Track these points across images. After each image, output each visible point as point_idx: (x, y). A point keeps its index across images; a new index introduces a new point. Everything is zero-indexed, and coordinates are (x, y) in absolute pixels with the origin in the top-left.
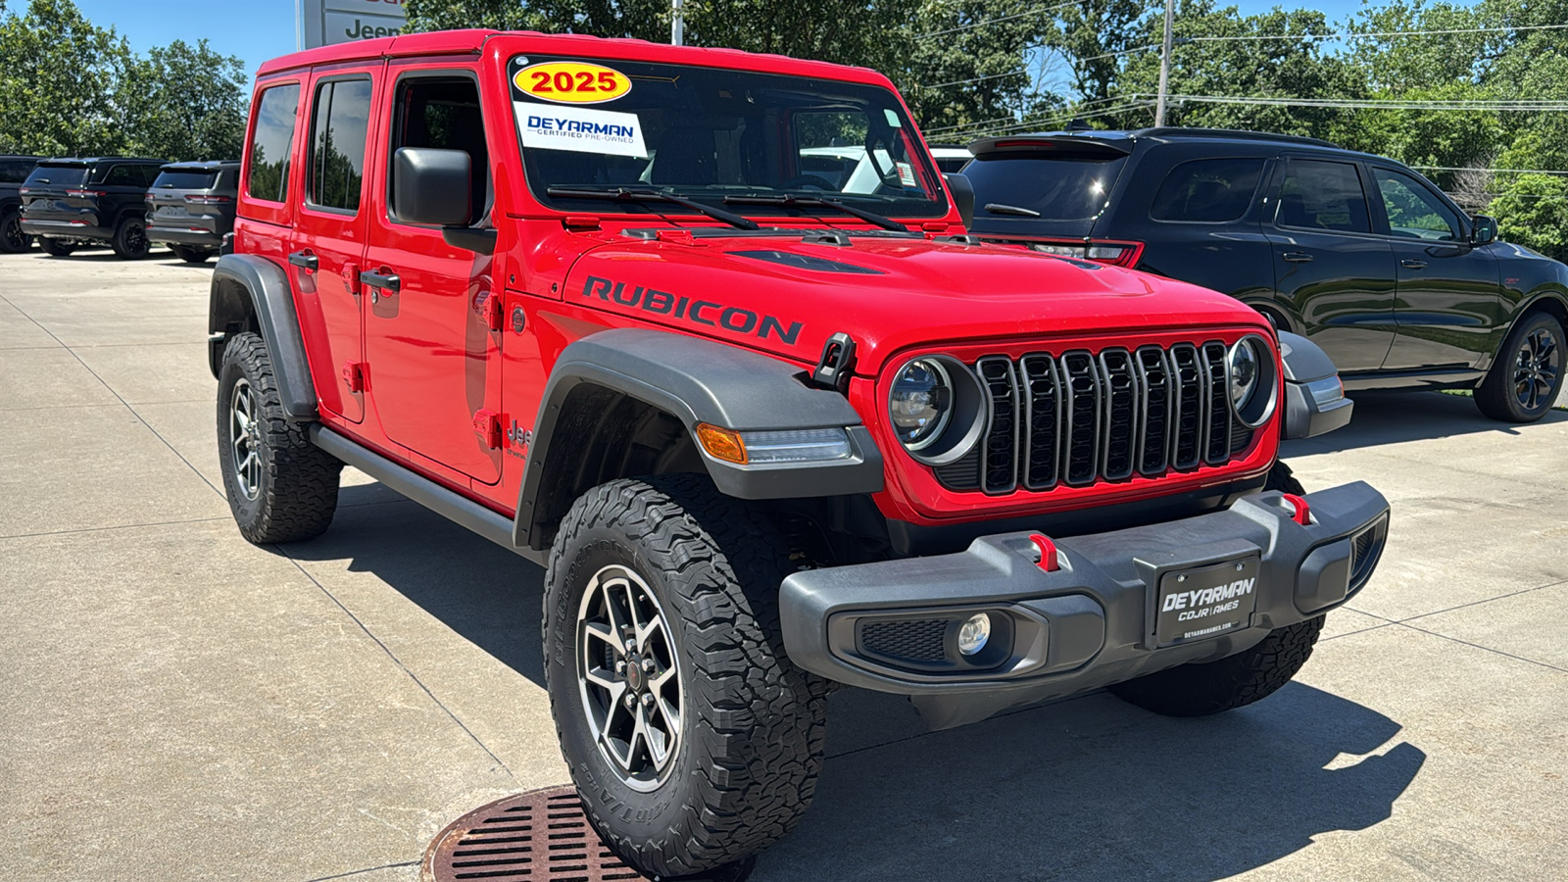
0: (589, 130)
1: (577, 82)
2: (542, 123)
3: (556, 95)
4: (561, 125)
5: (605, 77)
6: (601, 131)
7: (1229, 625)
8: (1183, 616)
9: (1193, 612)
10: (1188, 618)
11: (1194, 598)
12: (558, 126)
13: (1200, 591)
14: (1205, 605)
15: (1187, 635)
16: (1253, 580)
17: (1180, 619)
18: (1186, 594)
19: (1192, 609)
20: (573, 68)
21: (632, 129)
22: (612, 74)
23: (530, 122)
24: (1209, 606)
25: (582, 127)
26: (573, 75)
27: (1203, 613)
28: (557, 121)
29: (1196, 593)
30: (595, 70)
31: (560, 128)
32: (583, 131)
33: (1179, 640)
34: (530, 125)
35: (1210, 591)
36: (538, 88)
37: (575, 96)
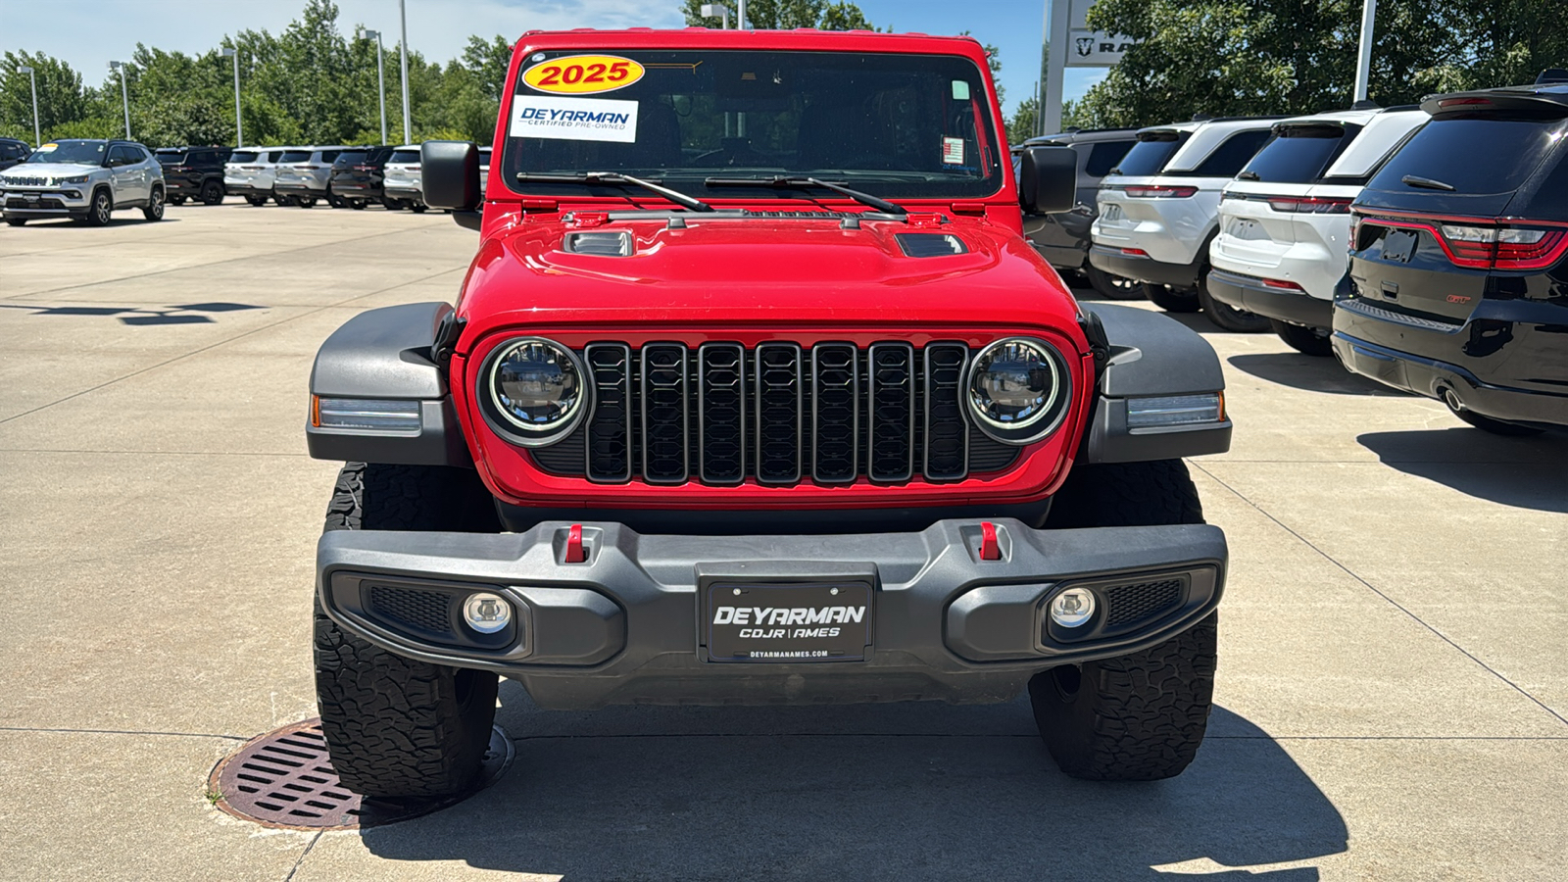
0: (581, 118)
1: (587, 74)
2: (537, 114)
3: (562, 87)
4: (554, 114)
5: (619, 67)
6: (593, 119)
7: (825, 653)
8: (745, 633)
9: (761, 631)
10: (754, 636)
11: (760, 616)
12: (551, 116)
13: (768, 610)
14: (777, 626)
15: (752, 654)
16: (862, 609)
17: (741, 635)
18: (749, 610)
19: (759, 627)
20: (586, 61)
21: (627, 116)
22: (627, 64)
23: (525, 112)
24: (786, 627)
25: (574, 116)
26: (585, 68)
27: (779, 633)
28: (552, 111)
29: (762, 611)
30: (609, 61)
31: (553, 118)
32: (575, 119)
33: (743, 658)
34: (524, 116)
35: (785, 611)
36: (545, 82)
37: (581, 87)
